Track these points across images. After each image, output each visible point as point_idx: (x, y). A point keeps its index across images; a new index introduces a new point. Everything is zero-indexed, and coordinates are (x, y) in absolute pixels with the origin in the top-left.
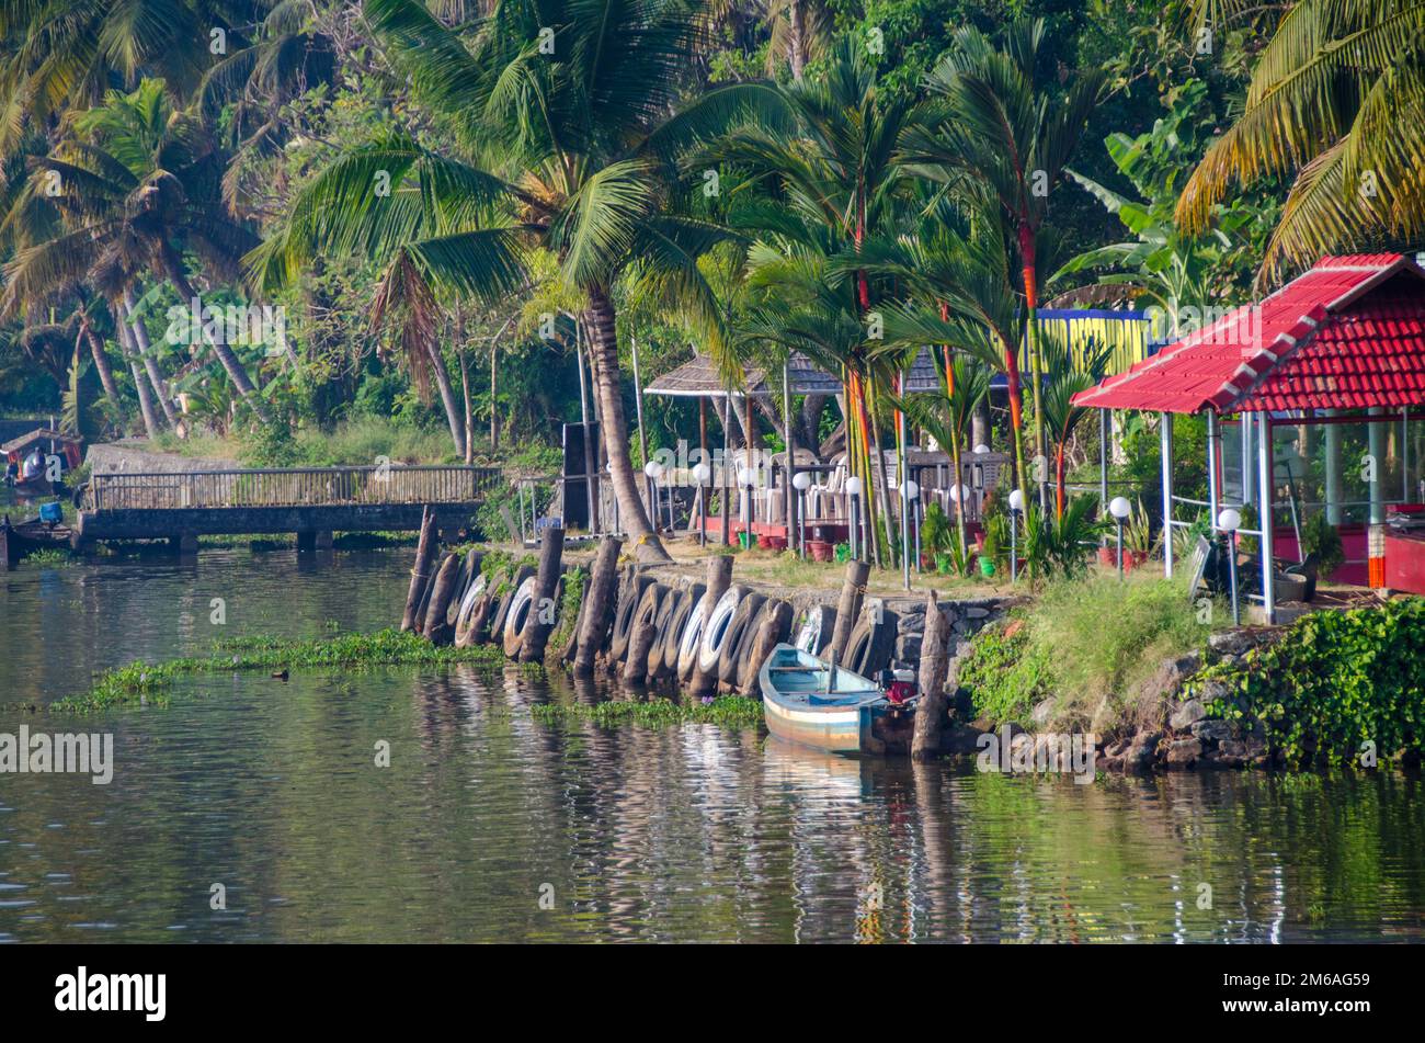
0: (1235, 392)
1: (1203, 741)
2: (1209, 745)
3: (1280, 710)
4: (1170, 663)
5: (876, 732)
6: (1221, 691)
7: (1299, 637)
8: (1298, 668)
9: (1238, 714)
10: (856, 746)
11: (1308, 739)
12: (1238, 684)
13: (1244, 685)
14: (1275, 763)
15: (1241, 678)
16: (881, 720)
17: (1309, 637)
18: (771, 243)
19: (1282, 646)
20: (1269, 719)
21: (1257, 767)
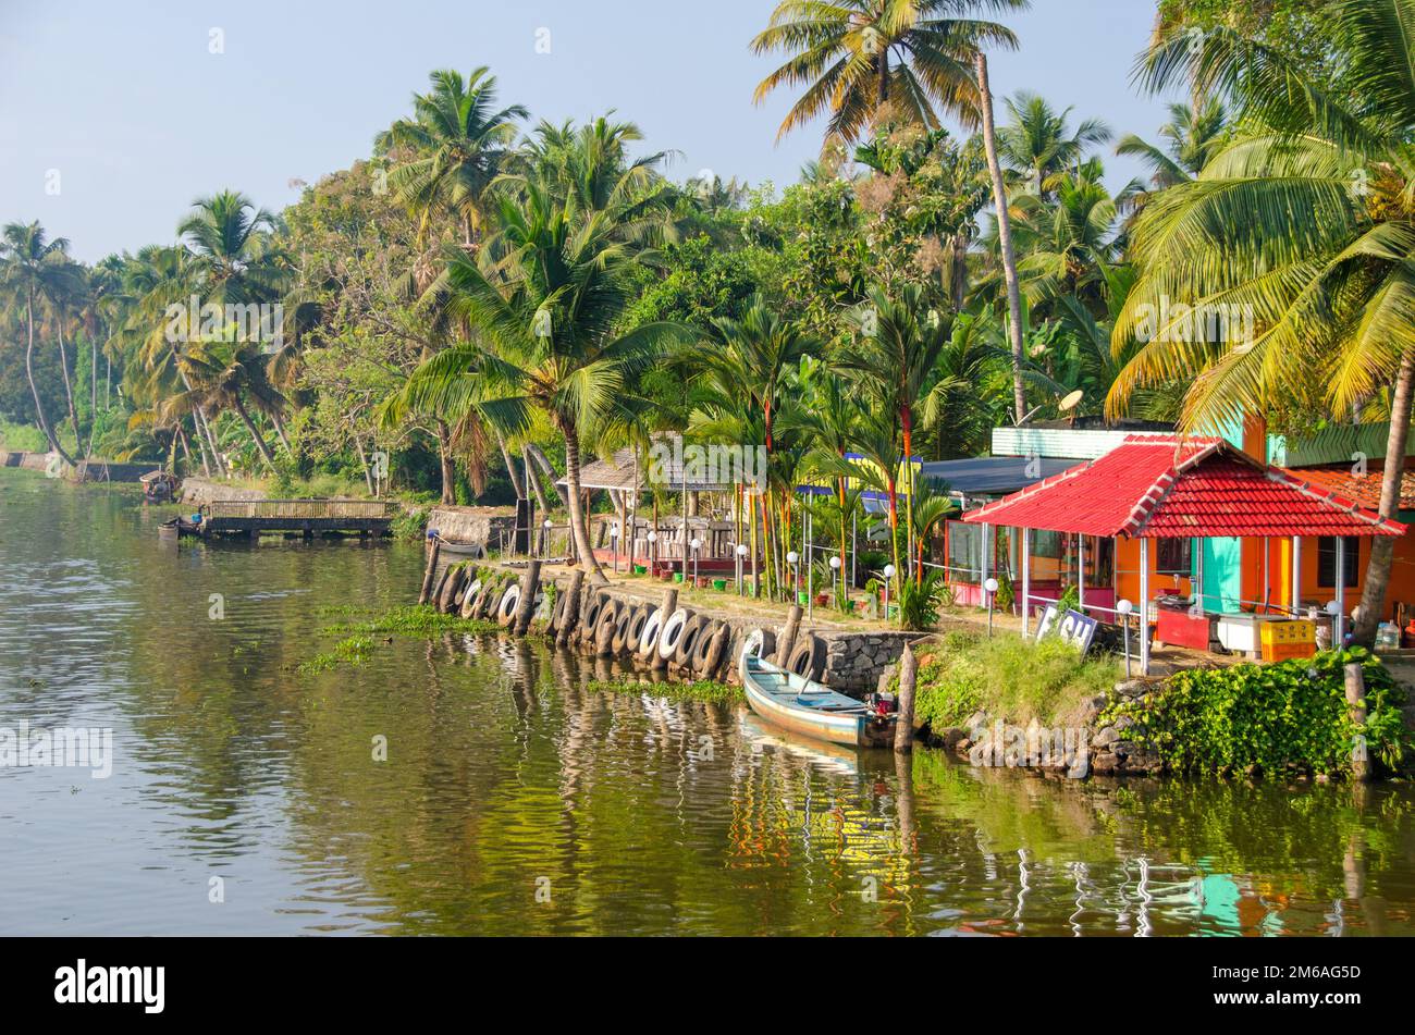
0: (1137, 524)
1: (1118, 755)
2: (1122, 758)
3: (1169, 736)
4: (1088, 700)
5: (867, 733)
6: (1129, 722)
7: (1178, 688)
8: (1179, 708)
9: (1141, 738)
10: (855, 742)
11: (1187, 757)
12: (1140, 718)
13: (1146, 719)
14: (1166, 773)
15: (1143, 714)
16: (870, 725)
17: (1185, 689)
18: (702, 409)
19: (1168, 693)
20: (1161, 743)
21: (1154, 774)
